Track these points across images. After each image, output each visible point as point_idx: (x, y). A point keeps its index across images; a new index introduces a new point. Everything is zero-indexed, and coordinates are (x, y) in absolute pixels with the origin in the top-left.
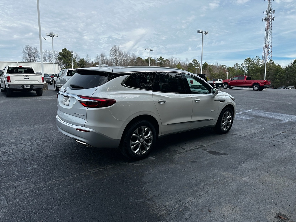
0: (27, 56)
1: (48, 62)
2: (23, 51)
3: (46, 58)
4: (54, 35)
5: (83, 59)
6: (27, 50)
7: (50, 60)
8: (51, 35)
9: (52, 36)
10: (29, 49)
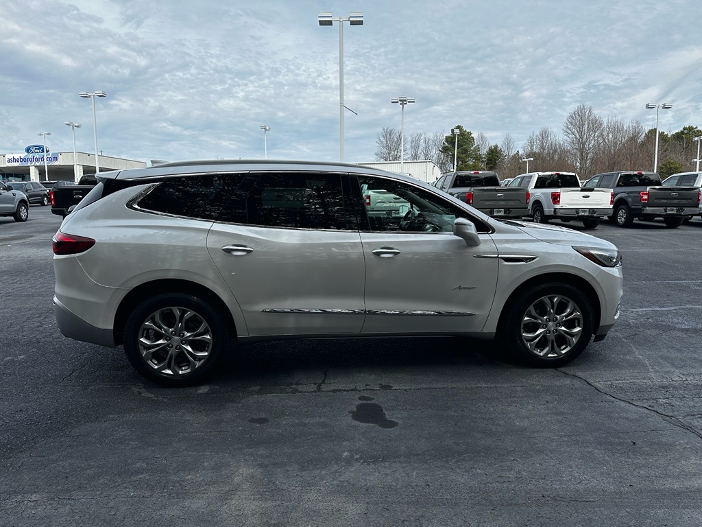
0: (384, 151)
1: (422, 158)
2: (377, 140)
3: (419, 152)
4: (405, 100)
5: (496, 147)
6: (385, 137)
7: (426, 155)
8: (400, 100)
9: (403, 102)
10: (388, 134)
